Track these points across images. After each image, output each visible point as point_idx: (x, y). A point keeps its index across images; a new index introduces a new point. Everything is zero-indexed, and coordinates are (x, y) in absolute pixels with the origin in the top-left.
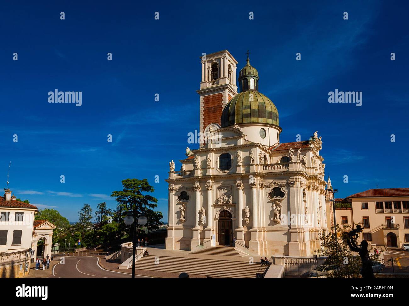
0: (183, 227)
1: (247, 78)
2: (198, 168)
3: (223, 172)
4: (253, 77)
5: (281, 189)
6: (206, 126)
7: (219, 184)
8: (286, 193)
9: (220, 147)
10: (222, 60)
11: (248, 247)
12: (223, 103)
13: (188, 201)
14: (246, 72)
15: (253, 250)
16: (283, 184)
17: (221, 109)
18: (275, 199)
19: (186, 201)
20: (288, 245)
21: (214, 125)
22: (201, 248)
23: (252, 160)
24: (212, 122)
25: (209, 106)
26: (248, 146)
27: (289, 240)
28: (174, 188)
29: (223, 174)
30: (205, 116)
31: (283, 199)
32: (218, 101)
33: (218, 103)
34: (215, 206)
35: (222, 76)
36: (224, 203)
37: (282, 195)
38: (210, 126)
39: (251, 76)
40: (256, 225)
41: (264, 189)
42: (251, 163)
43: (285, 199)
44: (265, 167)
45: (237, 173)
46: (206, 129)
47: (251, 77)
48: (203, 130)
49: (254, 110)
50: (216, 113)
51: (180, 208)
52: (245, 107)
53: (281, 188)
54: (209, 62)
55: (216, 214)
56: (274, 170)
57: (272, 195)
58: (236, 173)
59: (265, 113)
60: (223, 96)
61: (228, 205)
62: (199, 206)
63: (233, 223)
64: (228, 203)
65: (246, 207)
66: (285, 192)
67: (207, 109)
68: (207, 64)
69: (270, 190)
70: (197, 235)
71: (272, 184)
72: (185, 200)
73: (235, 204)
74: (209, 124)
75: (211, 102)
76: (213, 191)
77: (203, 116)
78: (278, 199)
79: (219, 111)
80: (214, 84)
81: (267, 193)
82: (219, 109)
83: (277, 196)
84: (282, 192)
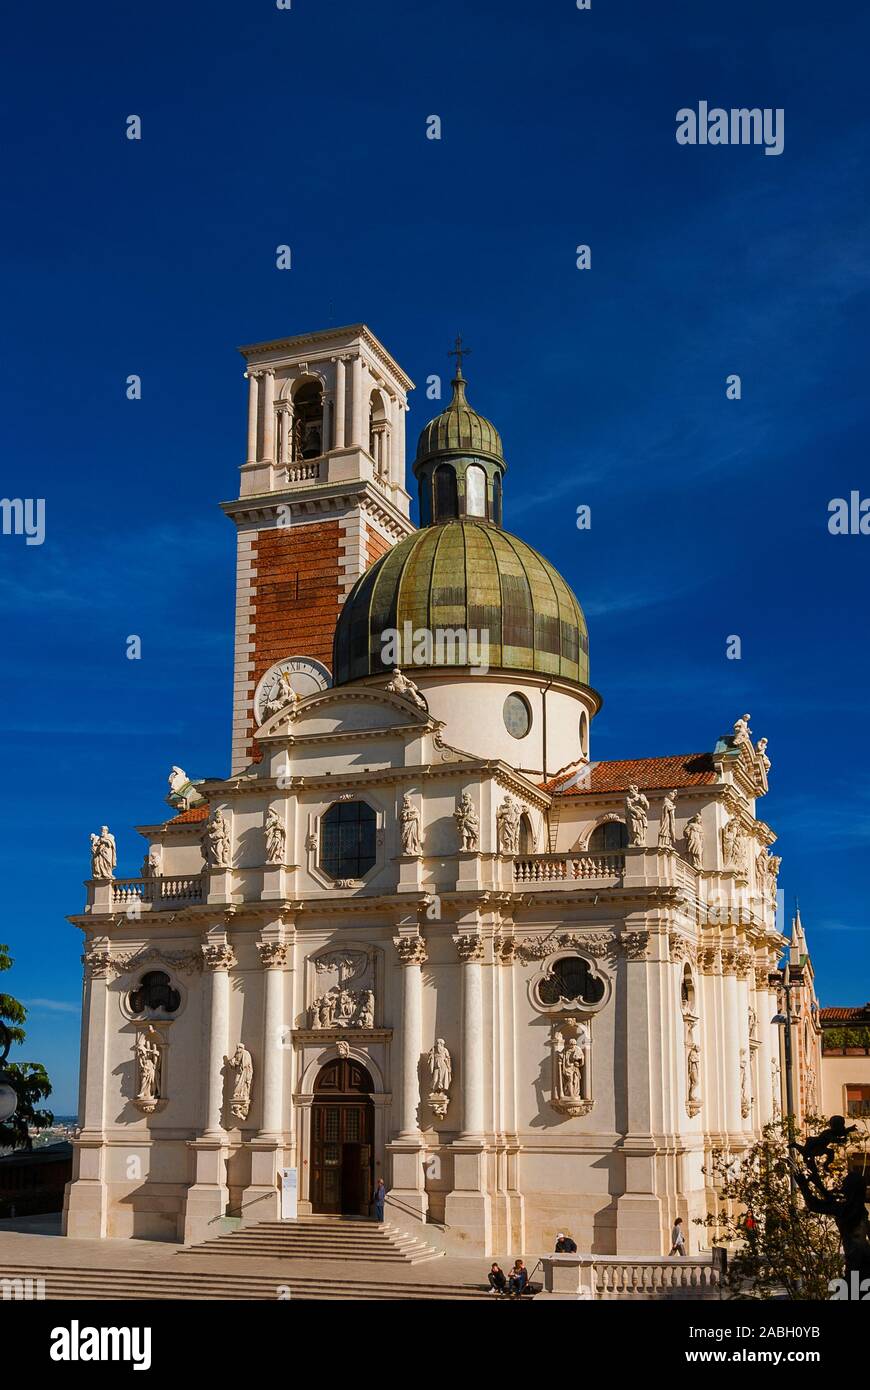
0: (146, 1135)
1: (453, 463)
2: (223, 865)
3: (338, 887)
4: (481, 462)
5: (587, 966)
6: (264, 671)
7: (320, 940)
8: (609, 983)
9: (328, 774)
10: (342, 368)
11: (444, 1224)
12: (343, 567)
13: (173, 1014)
14: (447, 439)
15: (463, 1236)
16: (597, 943)
17: (333, 592)
18: (564, 1010)
19: (165, 1014)
20: (612, 1209)
21: (302, 665)
22: (229, 1226)
23: (466, 833)
24: (292, 650)
25: (278, 579)
26: (452, 773)
27: (618, 1188)
28: (111, 957)
29: (336, 894)
30: (259, 624)
31: (595, 1008)
32: (319, 555)
33: (322, 564)
34: (302, 1037)
35: (341, 444)
36: (340, 1026)
37: (592, 991)
39: (473, 456)
40: (477, 1125)
41: (516, 963)
42: (464, 849)
43: (606, 1007)
44: (524, 868)
45: (399, 891)
46: (261, 684)
47: (472, 461)
48: (251, 685)
49: (480, 608)
50: (308, 613)
51: (135, 1048)
52: (443, 597)
53: (590, 962)
54: (280, 373)
55: (304, 1073)
56: (560, 880)
57: (549, 991)
58: (395, 892)
59: (529, 625)
60: (343, 533)
61: (353, 1032)
62: (225, 1040)
63: (378, 1113)
64: (356, 1027)
65: (437, 1043)
66: (606, 977)
67: (271, 589)
68: (271, 381)
69: (542, 969)
70: (214, 1169)
71: (553, 941)
72: (159, 1011)
73: (390, 1031)
74: (276, 660)
75: (287, 557)
76: (292, 970)
77: (251, 623)
78: (577, 1010)
79: (324, 601)
80: (301, 479)
81: (527, 981)
82: (325, 592)
83: (572, 996)
84: (594, 977)
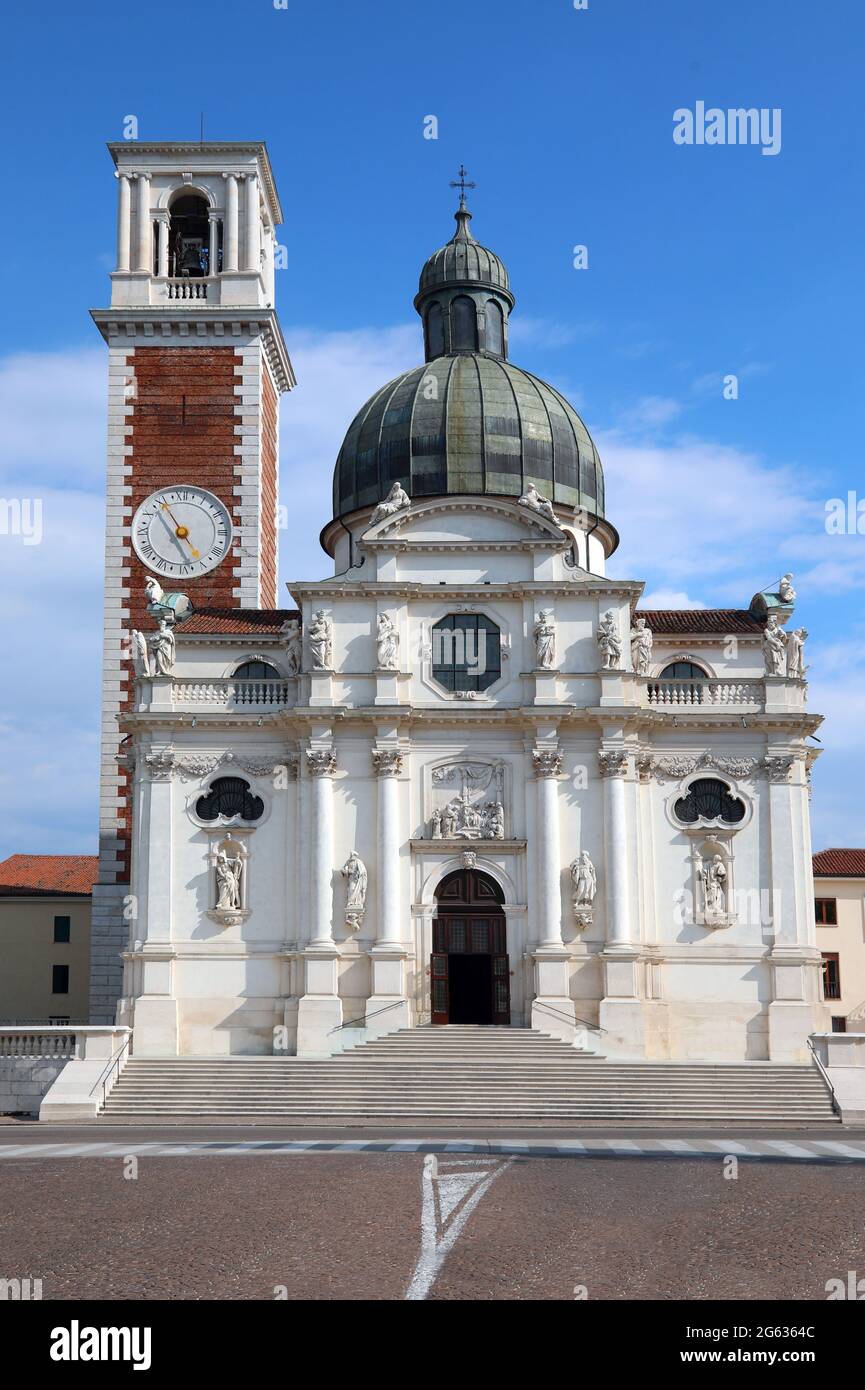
0: (242, 947)
2: (328, 668)
3: (459, 698)
5: (728, 789)
6: (143, 498)
7: (447, 752)
8: (751, 805)
9: (442, 584)
11: (598, 1028)
12: (240, 398)
13: (254, 823)
15: (620, 1040)
16: (738, 765)
17: (228, 422)
18: (704, 828)
19: (244, 823)
20: (765, 1015)
21: (190, 496)
22: (352, 1039)
23: (610, 651)
24: (187, 478)
25: (161, 401)
26: (591, 592)
27: (768, 997)
28: (177, 760)
29: (456, 705)
30: (137, 447)
31: (736, 826)
32: (211, 381)
33: (215, 391)
34: (417, 849)
35: (234, 264)
36: (464, 837)
37: (734, 811)
38: (168, 496)
40: (627, 934)
41: (653, 781)
42: (607, 666)
43: (749, 826)
44: (671, 691)
45: (536, 703)
46: (140, 512)
48: (128, 511)
50: (197, 440)
51: (209, 857)
53: (731, 785)
54: (157, 178)
55: (423, 886)
57: (685, 810)
58: (532, 705)
60: (239, 361)
61: (484, 844)
62: (334, 846)
63: (510, 924)
64: (486, 838)
65: (582, 855)
66: (747, 797)
67: (151, 410)
68: (145, 185)
69: (680, 789)
70: (324, 978)
71: (690, 761)
72: (236, 819)
73: (524, 846)
74: (158, 487)
75: (172, 378)
76: (408, 780)
77: (126, 444)
78: (718, 828)
79: (216, 431)
80: (184, 297)
81: (665, 800)
82: (218, 420)
83: (710, 816)
84: (735, 798)
